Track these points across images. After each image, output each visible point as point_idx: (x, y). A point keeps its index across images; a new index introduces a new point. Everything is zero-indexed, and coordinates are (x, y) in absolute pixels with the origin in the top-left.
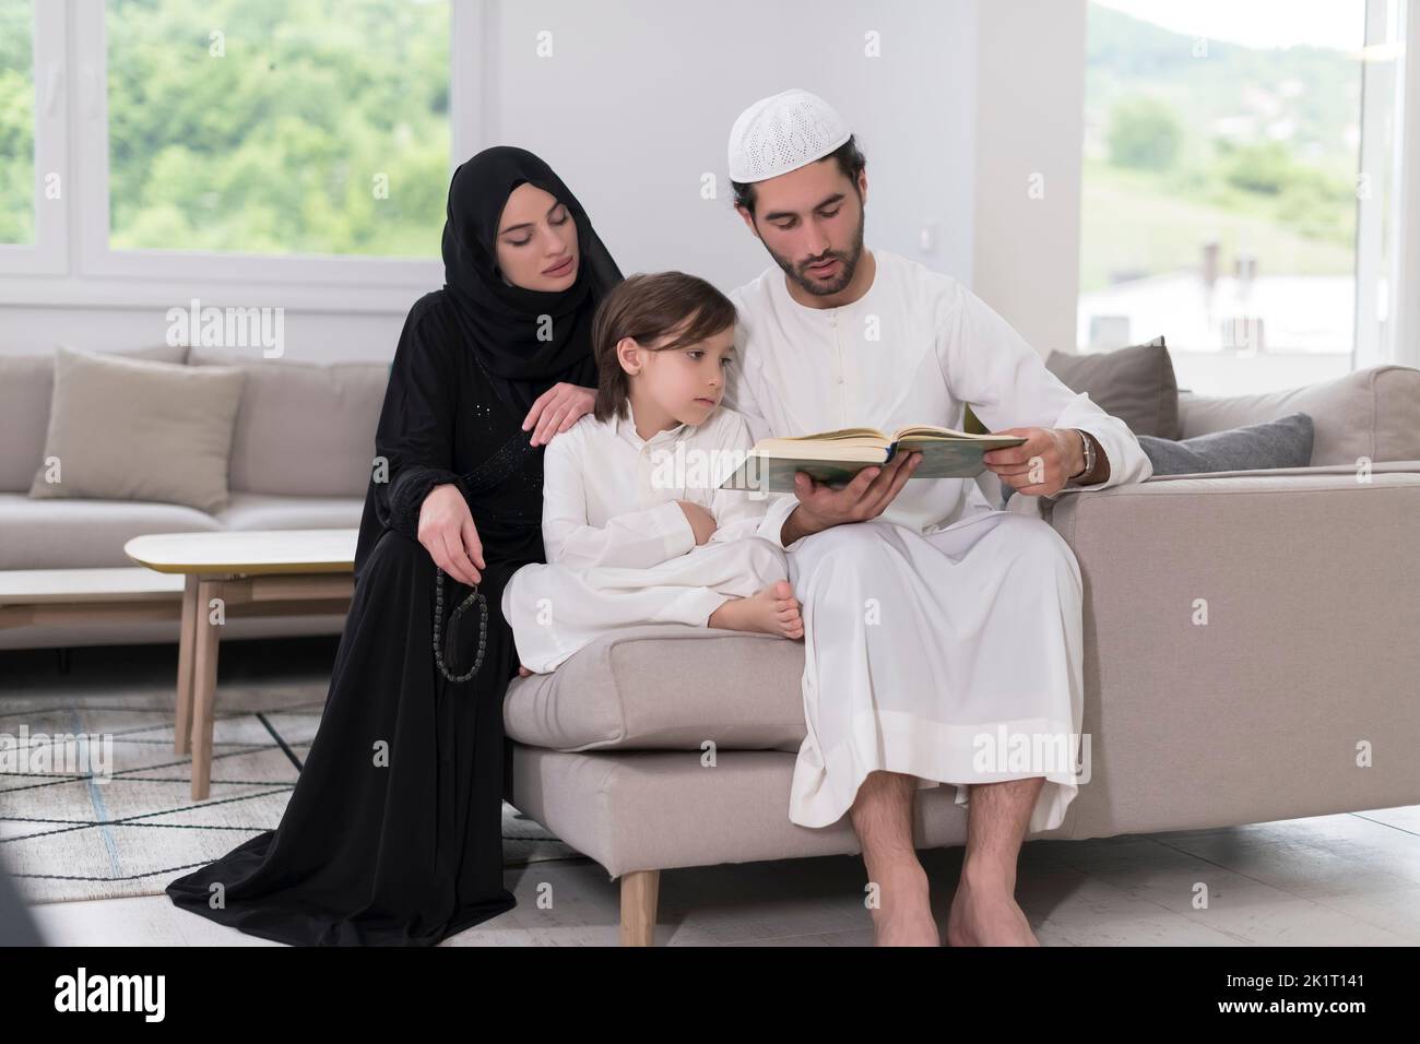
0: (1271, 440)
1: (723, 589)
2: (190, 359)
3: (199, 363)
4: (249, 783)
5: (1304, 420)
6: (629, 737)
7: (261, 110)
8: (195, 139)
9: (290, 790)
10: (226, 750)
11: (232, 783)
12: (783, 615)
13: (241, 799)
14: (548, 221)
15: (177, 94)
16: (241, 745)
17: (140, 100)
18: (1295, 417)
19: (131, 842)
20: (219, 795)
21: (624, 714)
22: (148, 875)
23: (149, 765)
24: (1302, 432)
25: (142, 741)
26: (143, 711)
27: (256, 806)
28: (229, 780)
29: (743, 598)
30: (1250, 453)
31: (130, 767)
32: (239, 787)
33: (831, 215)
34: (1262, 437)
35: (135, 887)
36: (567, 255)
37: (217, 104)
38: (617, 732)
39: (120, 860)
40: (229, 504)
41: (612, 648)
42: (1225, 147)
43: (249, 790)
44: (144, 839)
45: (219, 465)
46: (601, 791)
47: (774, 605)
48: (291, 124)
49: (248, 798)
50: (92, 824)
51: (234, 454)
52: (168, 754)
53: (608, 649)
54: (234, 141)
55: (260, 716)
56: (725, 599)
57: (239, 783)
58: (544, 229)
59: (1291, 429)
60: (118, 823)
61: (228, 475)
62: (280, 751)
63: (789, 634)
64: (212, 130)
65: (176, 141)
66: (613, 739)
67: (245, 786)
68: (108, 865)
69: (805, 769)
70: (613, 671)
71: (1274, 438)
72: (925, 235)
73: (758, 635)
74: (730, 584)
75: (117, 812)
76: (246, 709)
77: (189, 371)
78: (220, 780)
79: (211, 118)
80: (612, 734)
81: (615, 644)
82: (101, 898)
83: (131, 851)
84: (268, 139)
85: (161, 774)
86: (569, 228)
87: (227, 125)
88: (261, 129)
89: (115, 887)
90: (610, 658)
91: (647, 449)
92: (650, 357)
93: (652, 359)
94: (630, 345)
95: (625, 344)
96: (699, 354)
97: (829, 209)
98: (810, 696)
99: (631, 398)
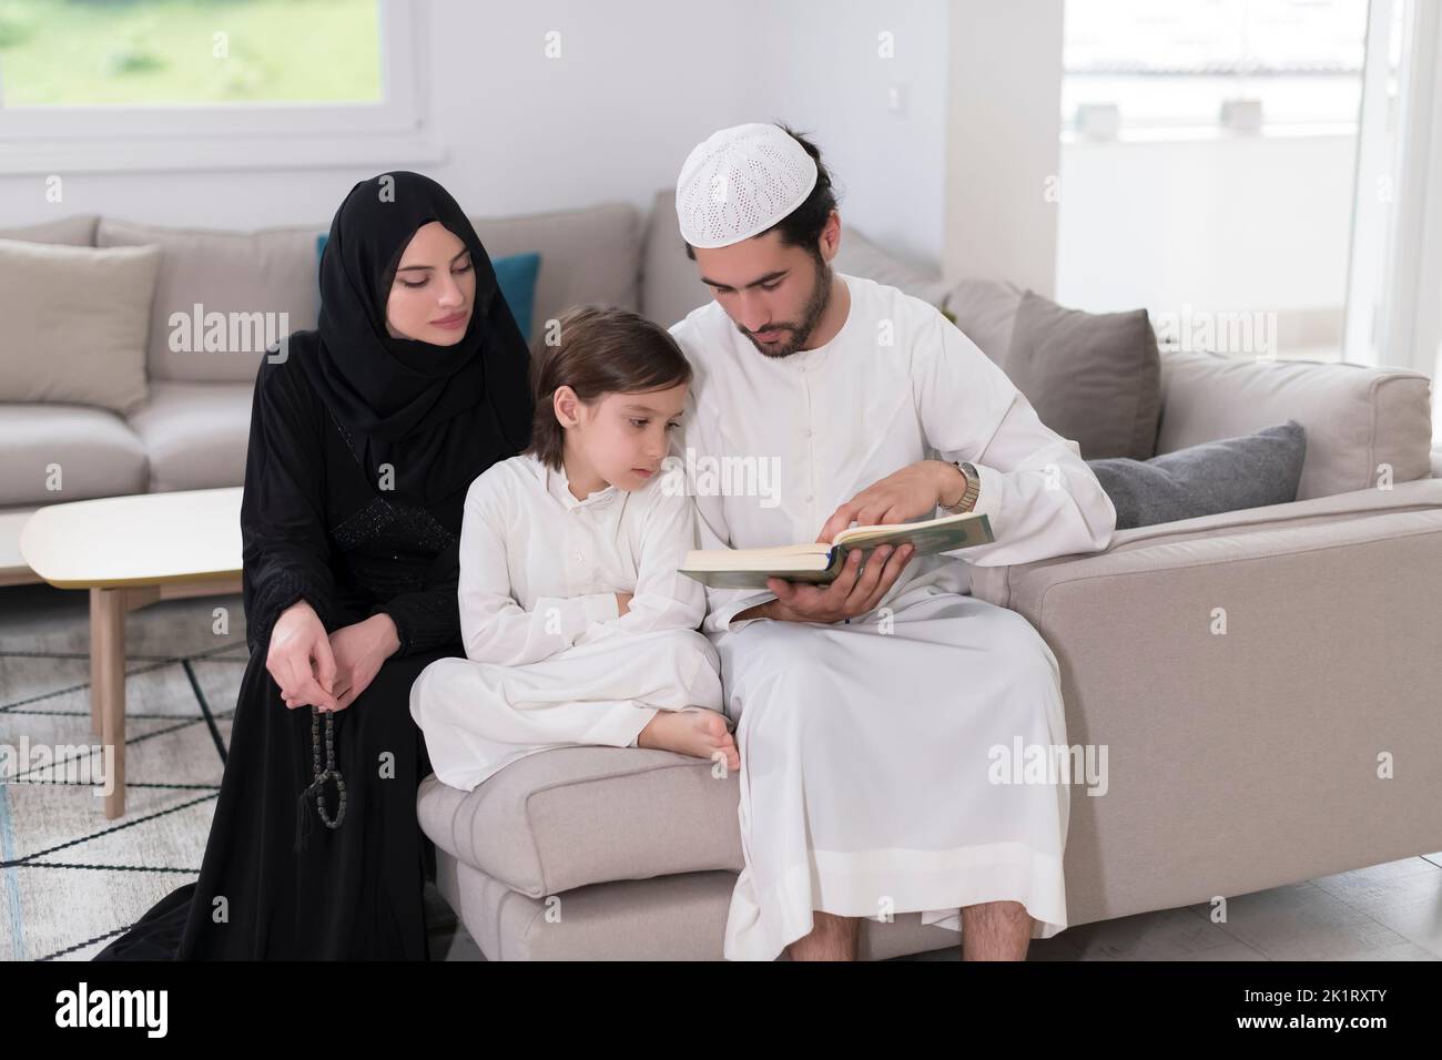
0: (1259, 460)
2: (100, 239)
3: (111, 242)
4: (169, 786)
5: (1295, 432)
9: (211, 797)
10: (146, 727)
11: (151, 786)
13: (158, 815)
14: (451, 268)
16: (164, 717)
18: (1284, 428)
19: (36, 895)
20: (136, 809)
24: (1294, 446)
27: (174, 827)
28: (148, 781)
30: (1236, 478)
32: (157, 793)
33: (771, 288)
34: (1250, 455)
38: (535, 889)
40: (149, 401)
41: (529, 795)
43: (168, 798)
49: (167, 812)
51: (152, 343)
53: (524, 801)
55: (186, 664)
56: (651, 715)
57: (158, 786)
58: (443, 276)
59: (1281, 445)
60: (25, 862)
62: (204, 725)
66: (534, 894)
67: (165, 791)
69: (741, 903)
70: (529, 825)
71: (1263, 458)
72: (894, 93)
75: (25, 843)
76: (171, 653)
78: (138, 782)
81: (532, 794)
90: (527, 811)
91: (577, 510)
92: (589, 414)
93: (592, 417)
94: (568, 396)
95: (563, 394)
96: (642, 423)
97: (770, 283)
98: (745, 830)
99: (565, 451)
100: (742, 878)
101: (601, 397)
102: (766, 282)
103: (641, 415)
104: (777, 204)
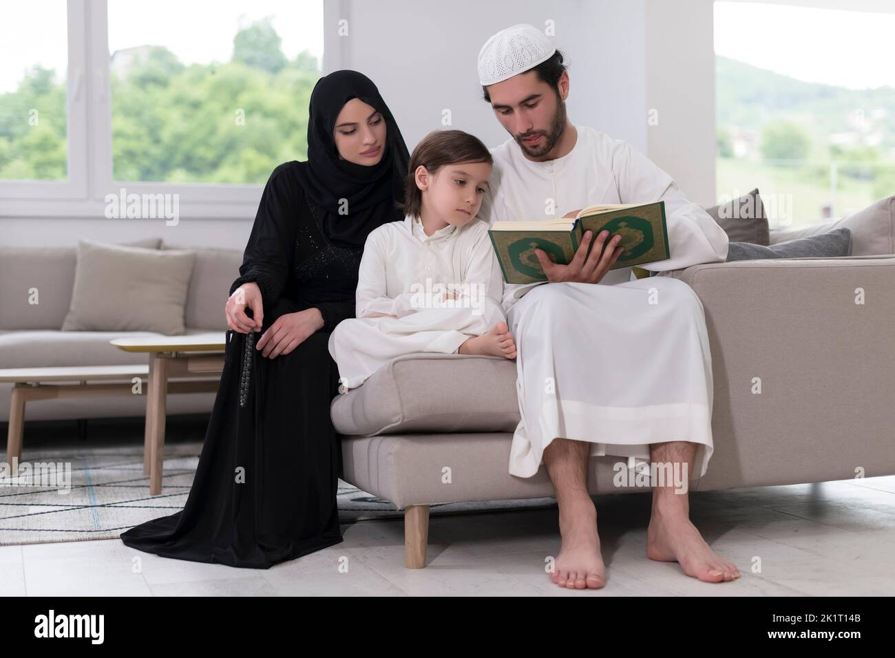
1: (466, 331)
2: (162, 247)
3: (166, 249)
6: (405, 420)
7: (231, 146)
8: (192, 164)
11: (177, 487)
12: (501, 344)
13: (181, 494)
14: (368, 123)
15: (179, 138)
16: (186, 470)
17: (157, 141)
18: (839, 230)
19: (109, 514)
21: (402, 405)
22: (116, 529)
23: (127, 480)
24: (844, 238)
25: (125, 469)
26: (128, 456)
28: (175, 485)
29: (477, 336)
31: (115, 480)
32: (180, 489)
33: (532, 106)
35: (108, 534)
36: (378, 145)
37: (204, 142)
38: (398, 417)
39: (101, 523)
41: (394, 364)
42: (836, 151)
44: (117, 513)
45: (179, 310)
46: (390, 454)
47: (497, 338)
48: (249, 154)
50: (86, 507)
51: (188, 304)
52: (140, 474)
53: (391, 366)
54: (215, 165)
56: (467, 337)
57: (181, 487)
58: (364, 127)
59: (836, 237)
60: (103, 506)
61: (185, 317)
63: (508, 356)
64: (202, 159)
65: (179, 166)
66: (396, 422)
68: (93, 525)
69: (518, 440)
70: (395, 378)
73: (489, 357)
74: (471, 327)
75: (103, 501)
76: (191, 453)
77: (159, 253)
79: (201, 152)
80: (394, 419)
82: (86, 540)
83: (108, 518)
84: (236, 163)
85: (134, 483)
86: (381, 129)
87: (210, 155)
88: (231, 158)
89: (96, 535)
90: (393, 370)
91: (428, 242)
92: (433, 179)
93: (435, 181)
94: (424, 172)
95: (421, 170)
96: (462, 183)
97: (531, 102)
98: (520, 394)
99: (422, 208)
100: (519, 427)
101: (439, 169)
102: (528, 103)
103: (461, 177)
104: (534, 57)
